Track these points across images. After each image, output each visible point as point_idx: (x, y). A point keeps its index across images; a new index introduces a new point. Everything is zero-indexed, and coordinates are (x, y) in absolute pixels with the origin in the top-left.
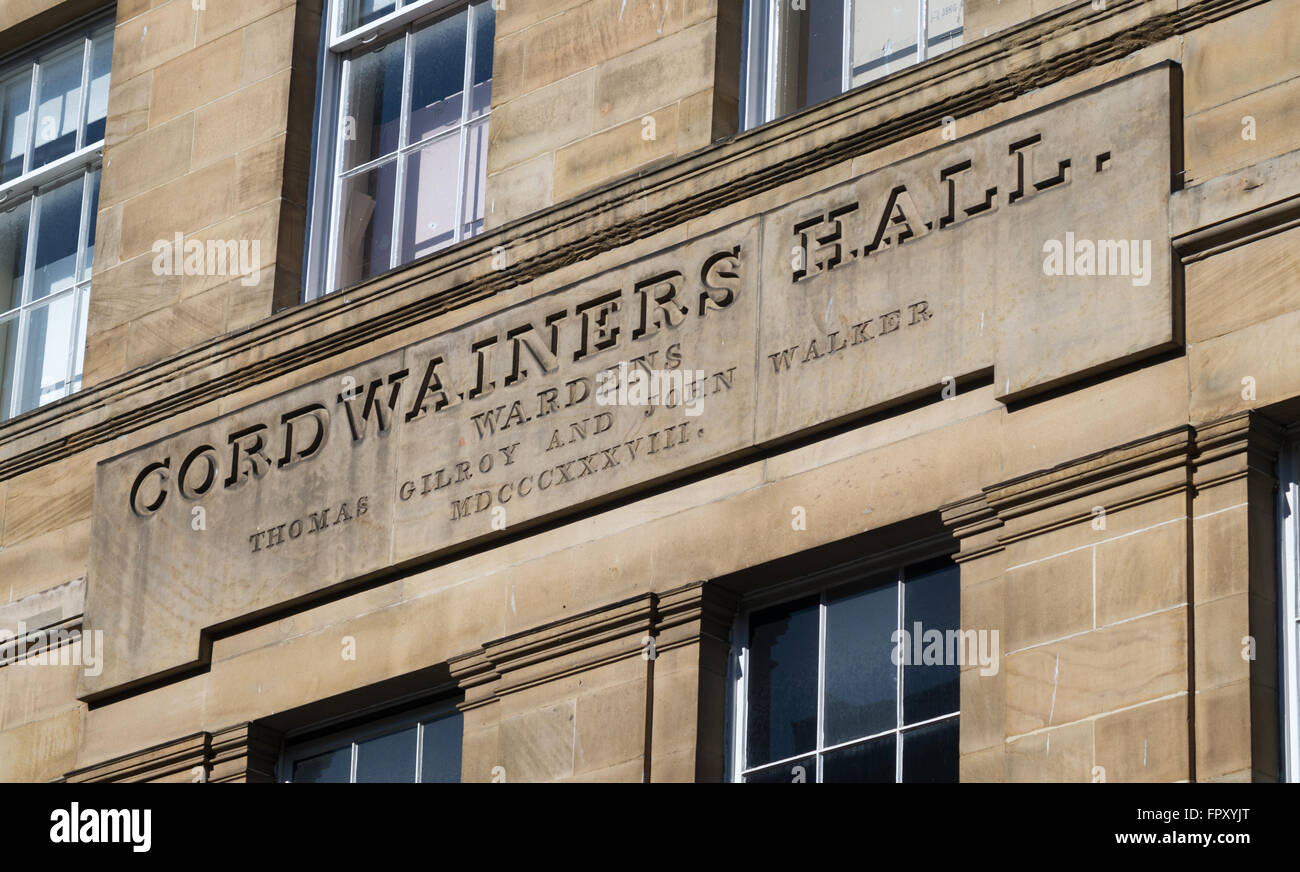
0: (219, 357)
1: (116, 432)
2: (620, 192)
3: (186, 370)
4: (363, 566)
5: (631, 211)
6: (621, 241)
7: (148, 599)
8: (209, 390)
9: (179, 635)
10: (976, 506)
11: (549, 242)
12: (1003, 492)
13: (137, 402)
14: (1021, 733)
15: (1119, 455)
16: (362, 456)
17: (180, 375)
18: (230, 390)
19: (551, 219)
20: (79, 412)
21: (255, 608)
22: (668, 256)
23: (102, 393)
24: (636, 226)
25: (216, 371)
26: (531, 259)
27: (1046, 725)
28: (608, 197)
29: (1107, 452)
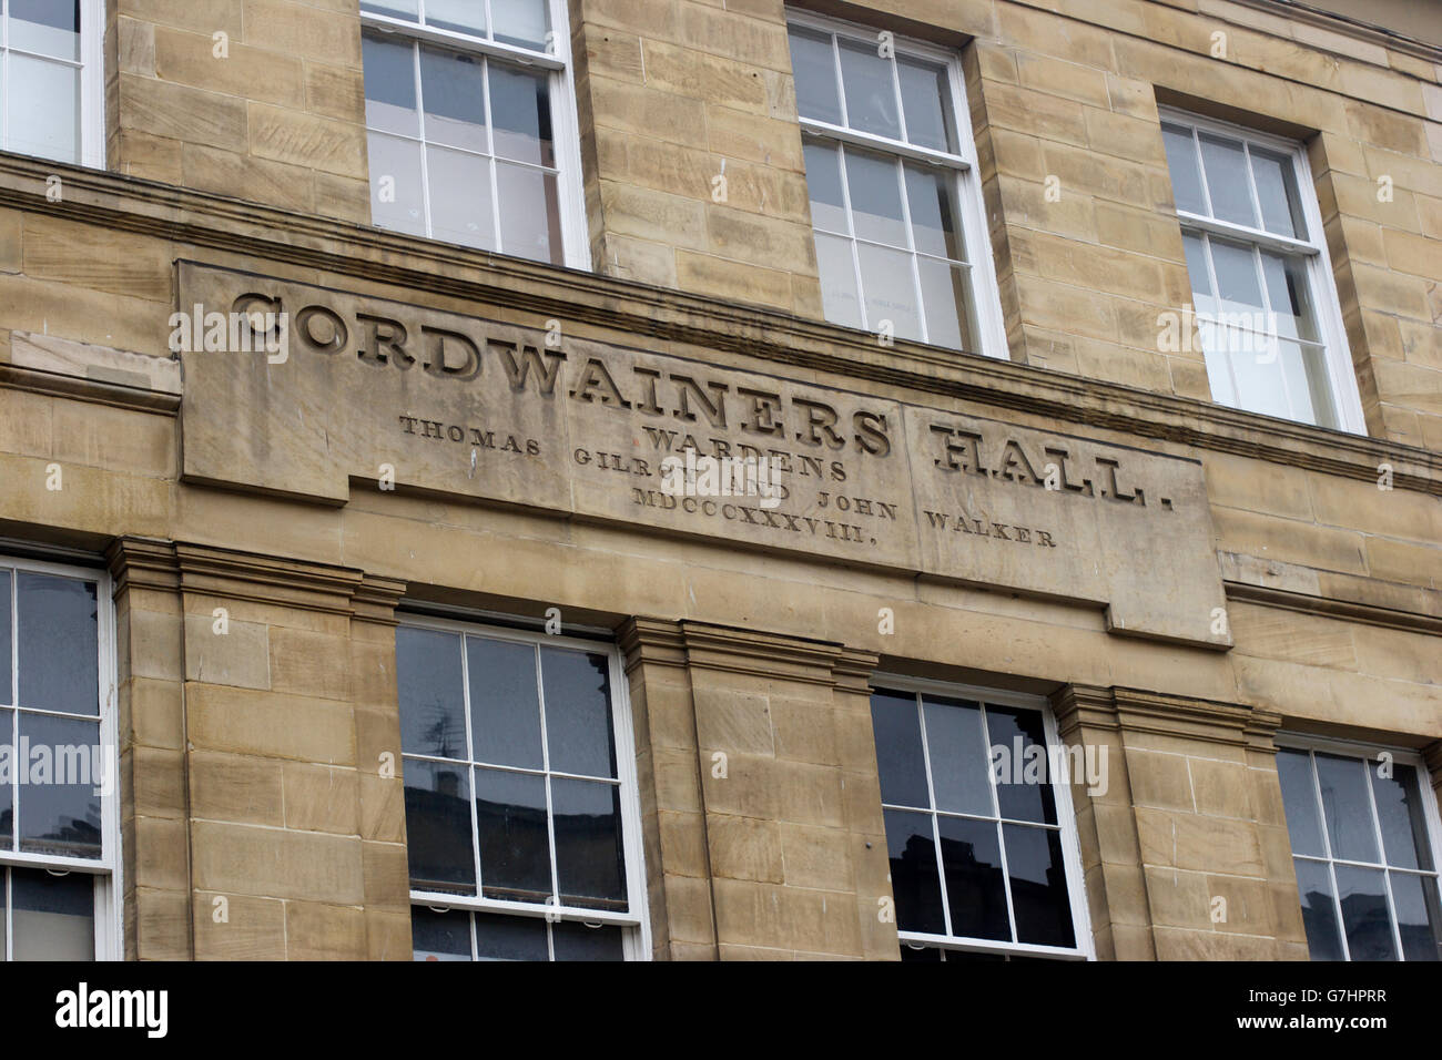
0: (336, 237)
1: (185, 238)
2: (772, 320)
3: (294, 228)
4: (542, 500)
5: (775, 338)
6: (758, 354)
7: (272, 420)
8: (315, 259)
9: (321, 469)
10: (1099, 694)
11: (699, 323)
12: (1127, 694)
13: (226, 226)
14: (1154, 864)
15: (1206, 706)
16: (524, 404)
17: (284, 229)
18: (335, 269)
19: (708, 307)
20: (146, 198)
21: (414, 483)
22: (821, 391)
23: (183, 197)
24: (776, 352)
25: (330, 247)
26: (681, 326)
27: (1172, 865)
28: (761, 318)
29: (1199, 700)
